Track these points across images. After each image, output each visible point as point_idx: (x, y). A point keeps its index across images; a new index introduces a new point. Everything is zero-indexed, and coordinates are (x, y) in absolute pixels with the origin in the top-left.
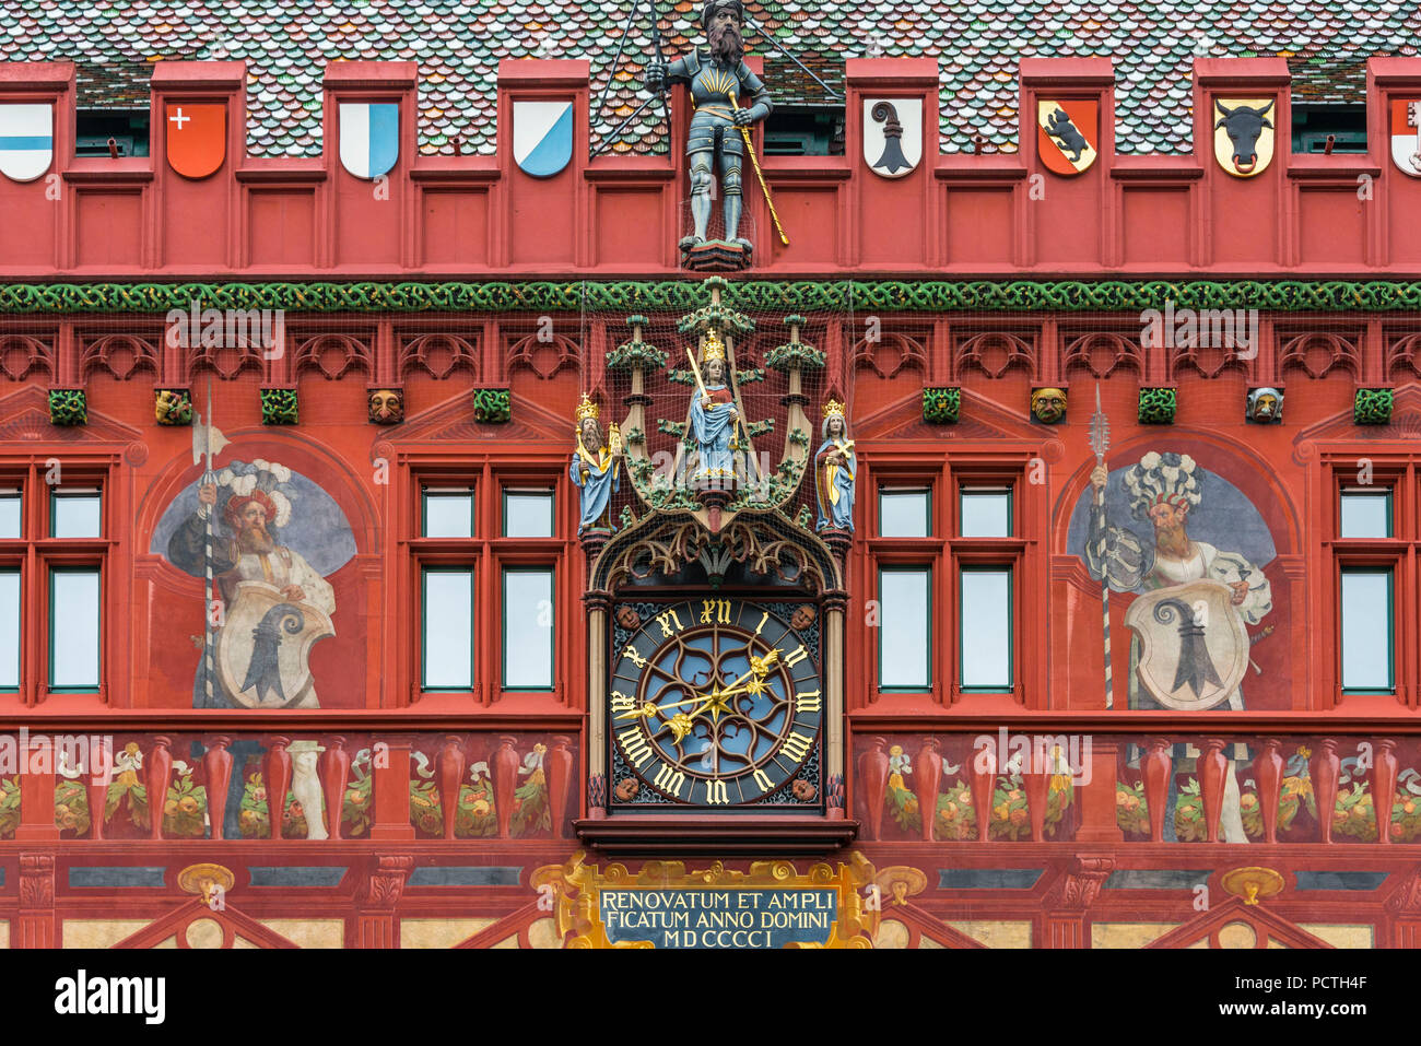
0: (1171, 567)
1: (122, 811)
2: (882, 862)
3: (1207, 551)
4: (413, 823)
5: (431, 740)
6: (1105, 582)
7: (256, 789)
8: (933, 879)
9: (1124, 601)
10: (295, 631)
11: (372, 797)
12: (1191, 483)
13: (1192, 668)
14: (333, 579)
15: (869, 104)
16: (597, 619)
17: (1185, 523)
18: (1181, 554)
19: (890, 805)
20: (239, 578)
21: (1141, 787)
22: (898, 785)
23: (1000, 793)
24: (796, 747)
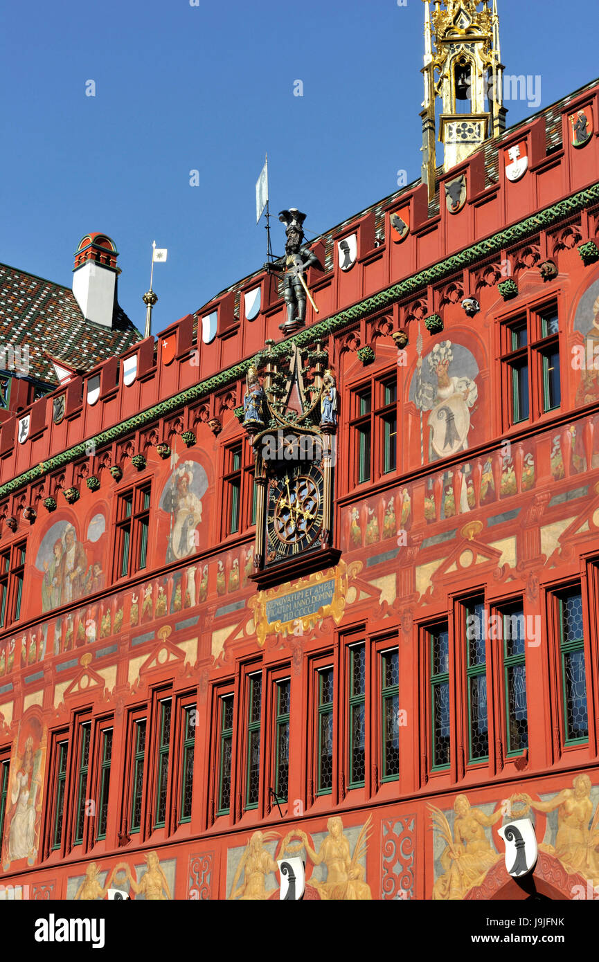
0: (443, 392)
2: (348, 562)
3: (455, 379)
4: (218, 591)
5: (223, 555)
6: (421, 408)
8: (365, 564)
9: (427, 415)
10: (191, 525)
12: (450, 351)
13: (450, 435)
14: (201, 500)
15: (339, 243)
17: (448, 371)
18: (446, 385)
20: (179, 509)
21: (433, 497)
23: (387, 516)
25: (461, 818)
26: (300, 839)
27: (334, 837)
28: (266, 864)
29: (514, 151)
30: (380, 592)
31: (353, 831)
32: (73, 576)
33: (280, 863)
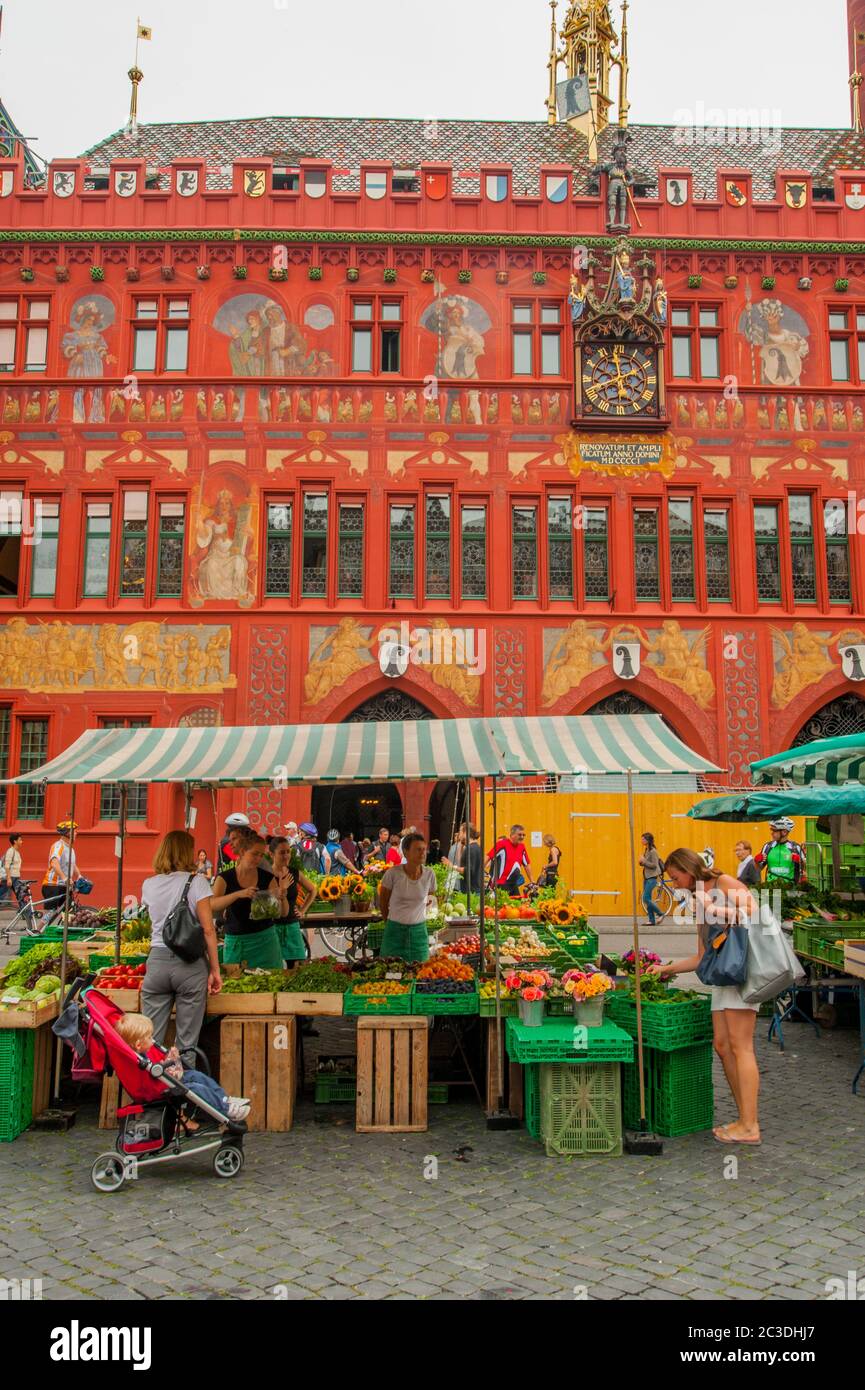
0: (774, 337)
1: (409, 414)
2: (678, 435)
3: (786, 332)
4: (513, 420)
5: (518, 391)
6: (751, 342)
7: (457, 407)
8: (695, 441)
9: (758, 349)
10: (470, 353)
11: (498, 410)
12: (780, 309)
13: (783, 371)
14: (483, 336)
15: (669, 181)
16: (578, 350)
17: (778, 323)
18: (777, 333)
19: (680, 416)
20: (450, 334)
21: (766, 411)
22: (683, 410)
23: (718, 412)
24: (648, 396)
25: (800, 637)
26: (632, 631)
27: (670, 634)
28: (593, 645)
29: (855, 188)
30: (713, 466)
32: (284, 353)
33: (616, 646)
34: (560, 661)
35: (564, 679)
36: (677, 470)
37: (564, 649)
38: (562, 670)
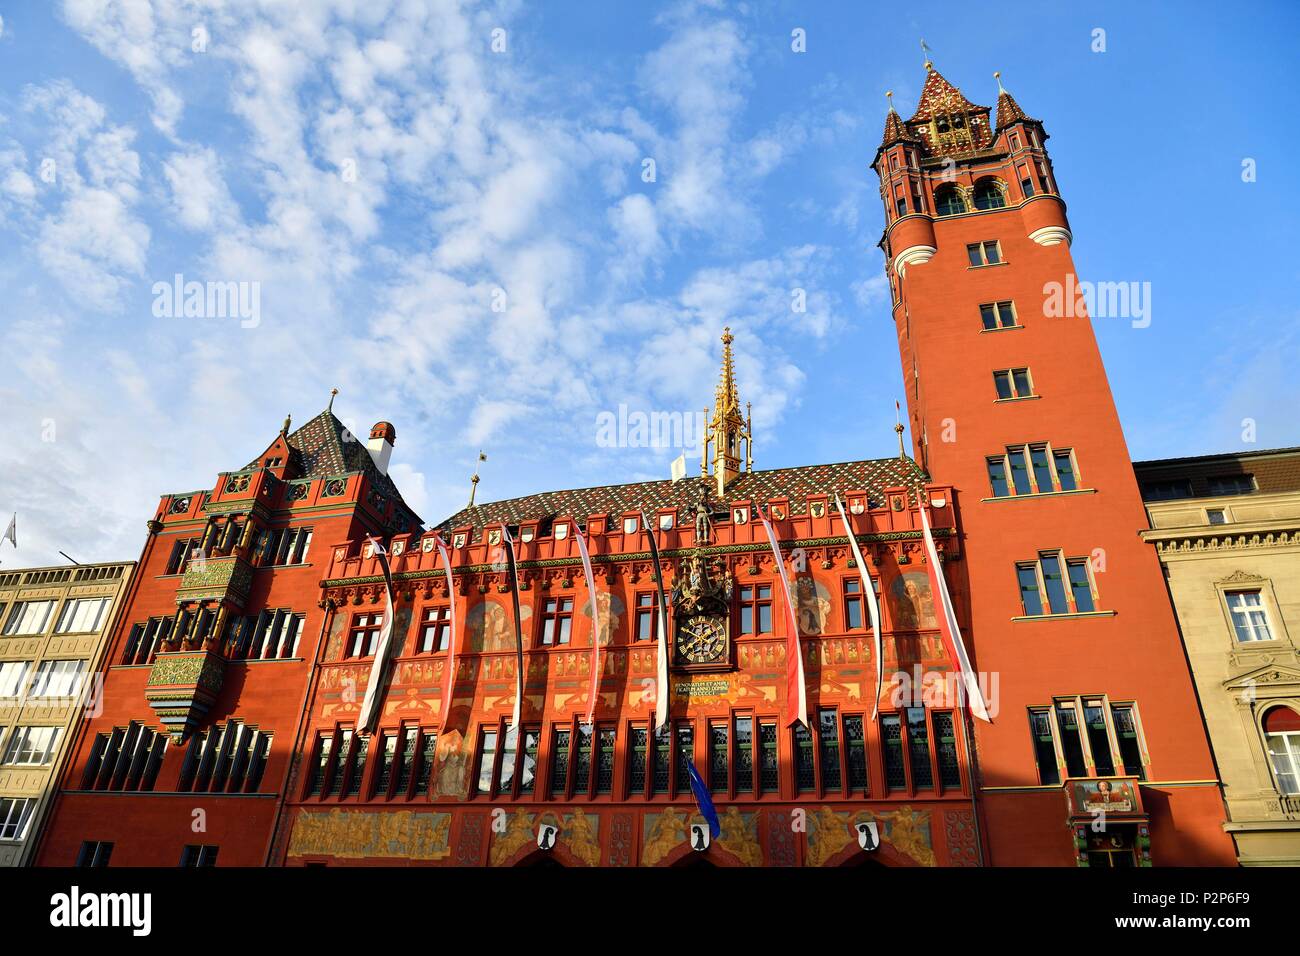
1: (570, 670)
2: (740, 674)
3: (814, 598)
4: (634, 670)
5: (638, 651)
8: (754, 677)
11: (625, 664)
12: (811, 583)
13: (813, 625)
14: (618, 617)
15: (735, 510)
17: (810, 592)
18: (809, 599)
20: (599, 617)
22: (744, 656)
24: (719, 648)
25: (826, 817)
27: (732, 817)
28: (677, 826)
29: (856, 501)
30: (764, 694)
31: (747, 817)
32: (501, 636)
33: (692, 826)
34: (655, 838)
35: (657, 851)
36: (740, 698)
37: (658, 828)
38: (656, 844)
